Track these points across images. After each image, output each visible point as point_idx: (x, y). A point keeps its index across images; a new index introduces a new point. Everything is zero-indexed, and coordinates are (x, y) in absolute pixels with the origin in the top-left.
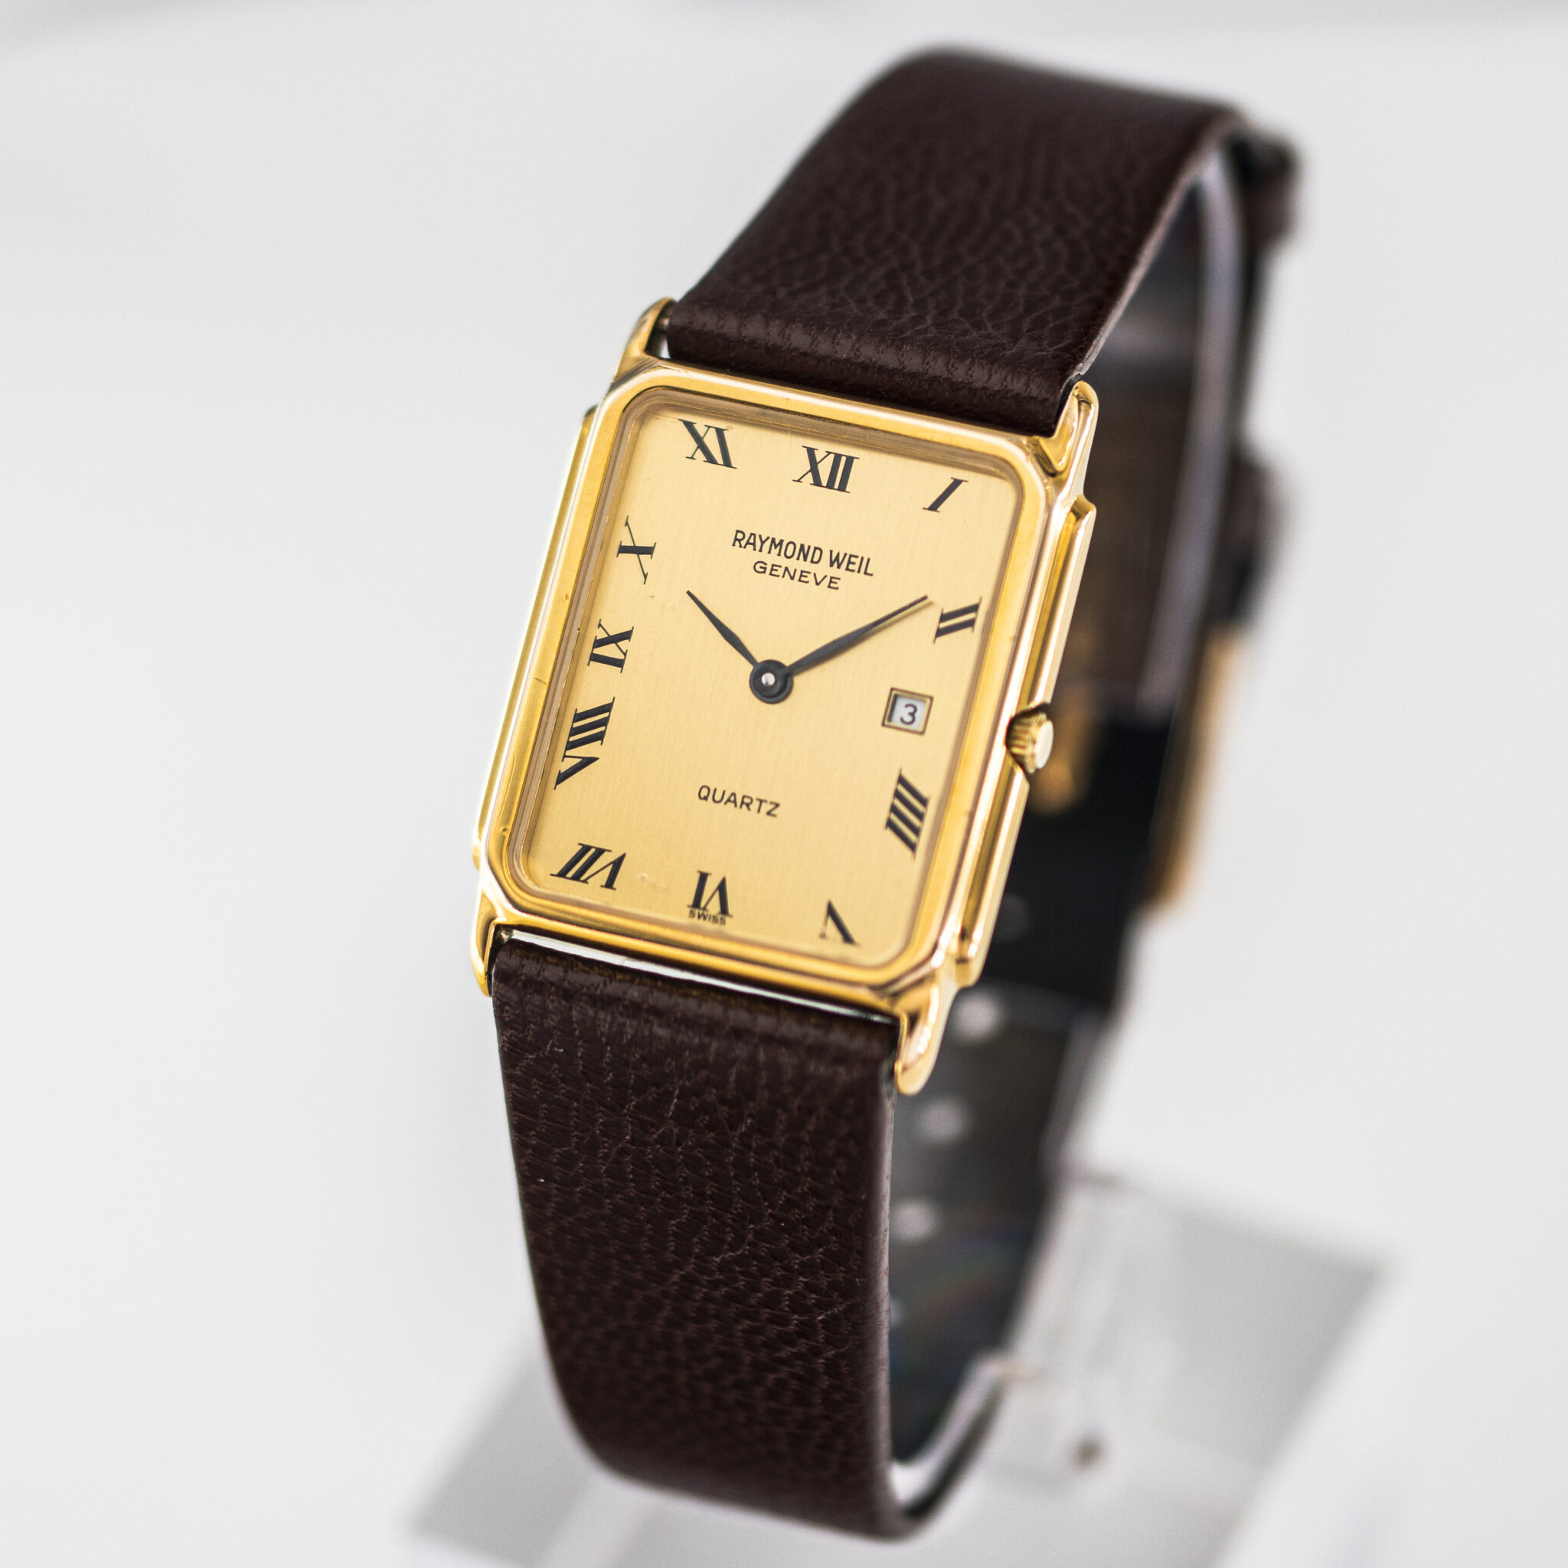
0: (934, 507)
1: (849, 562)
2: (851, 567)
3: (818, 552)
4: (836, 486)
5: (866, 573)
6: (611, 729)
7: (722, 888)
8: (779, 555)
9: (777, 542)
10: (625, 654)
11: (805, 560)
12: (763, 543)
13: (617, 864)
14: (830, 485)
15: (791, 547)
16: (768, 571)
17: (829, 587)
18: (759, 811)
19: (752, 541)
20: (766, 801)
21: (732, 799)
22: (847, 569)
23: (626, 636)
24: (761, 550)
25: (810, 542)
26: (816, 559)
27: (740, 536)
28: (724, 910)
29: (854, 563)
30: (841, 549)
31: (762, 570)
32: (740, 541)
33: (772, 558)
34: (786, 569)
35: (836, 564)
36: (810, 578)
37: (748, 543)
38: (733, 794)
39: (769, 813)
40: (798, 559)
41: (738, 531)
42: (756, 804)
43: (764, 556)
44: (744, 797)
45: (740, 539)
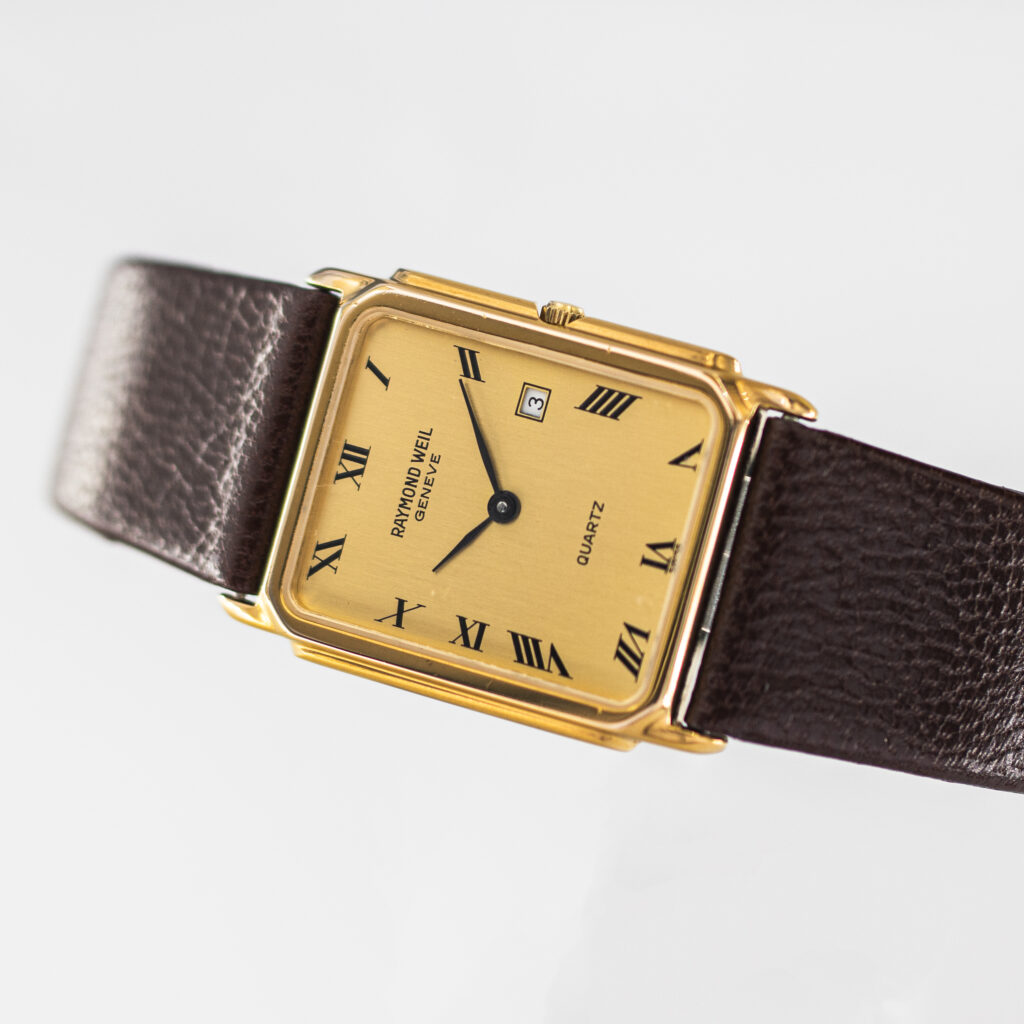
0: (385, 381)
1: (421, 447)
2: (424, 446)
3: (413, 471)
4: (364, 457)
5: (430, 434)
6: (531, 634)
7: (654, 547)
8: (411, 501)
9: (402, 503)
10: (476, 622)
11: (416, 481)
12: (402, 514)
13: (631, 629)
14: (363, 462)
15: (407, 492)
16: (423, 510)
17: (438, 462)
18: (599, 518)
19: (400, 523)
20: (592, 512)
21: (589, 539)
22: (426, 448)
23: (462, 620)
24: (407, 516)
25: (405, 477)
26: (417, 473)
27: (396, 532)
28: (670, 545)
29: (422, 443)
30: (410, 453)
31: (422, 514)
32: (399, 532)
33: (414, 506)
35: (422, 458)
36: (430, 477)
37: (401, 526)
38: (585, 537)
39: (601, 510)
40: (415, 486)
41: (392, 534)
42: (593, 520)
43: (412, 513)
44: (588, 529)
45: (398, 532)
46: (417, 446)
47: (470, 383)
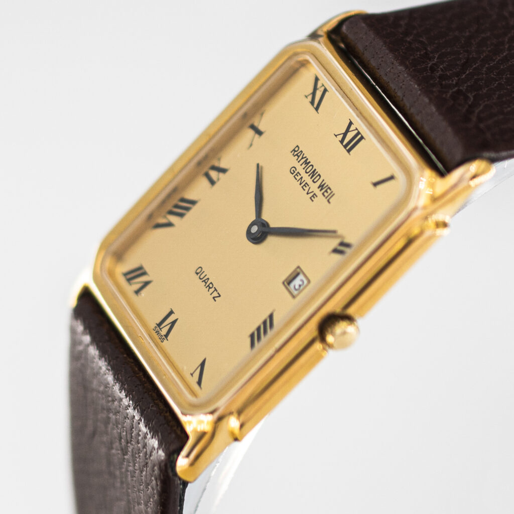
0: (376, 184)
1: (326, 191)
2: (325, 193)
4: (348, 148)
5: (328, 200)
6: (189, 215)
7: (173, 323)
8: (304, 169)
9: (308, 161)
10: (218, 180)
11: (312, 177)
12: (302, 158)
13: (146, 284)
15: (311, 167)
16: (296, 172)
17: (311, 198)
18: (211, 294)
19: (299, 155)
20: (217, 291)
22: (323, 194)
23: (224, 171)
25: (319, 171)
26: (315, 181)
27: (296, 149)
28: (167, 335)
30: (328, 182)
31: (293, 172)
32: (295, 151)
33: (300, 169)
34: (302, 178)
35: (320, 188)
36: (307, 189)
37: (297, 155)
38: (208, 279)
40: (309, 176)
41: (297, 146)
42: (213, 289)
43: (298, 165)
44: (211, 283)
45: (297, 152)
47: (334, 243)
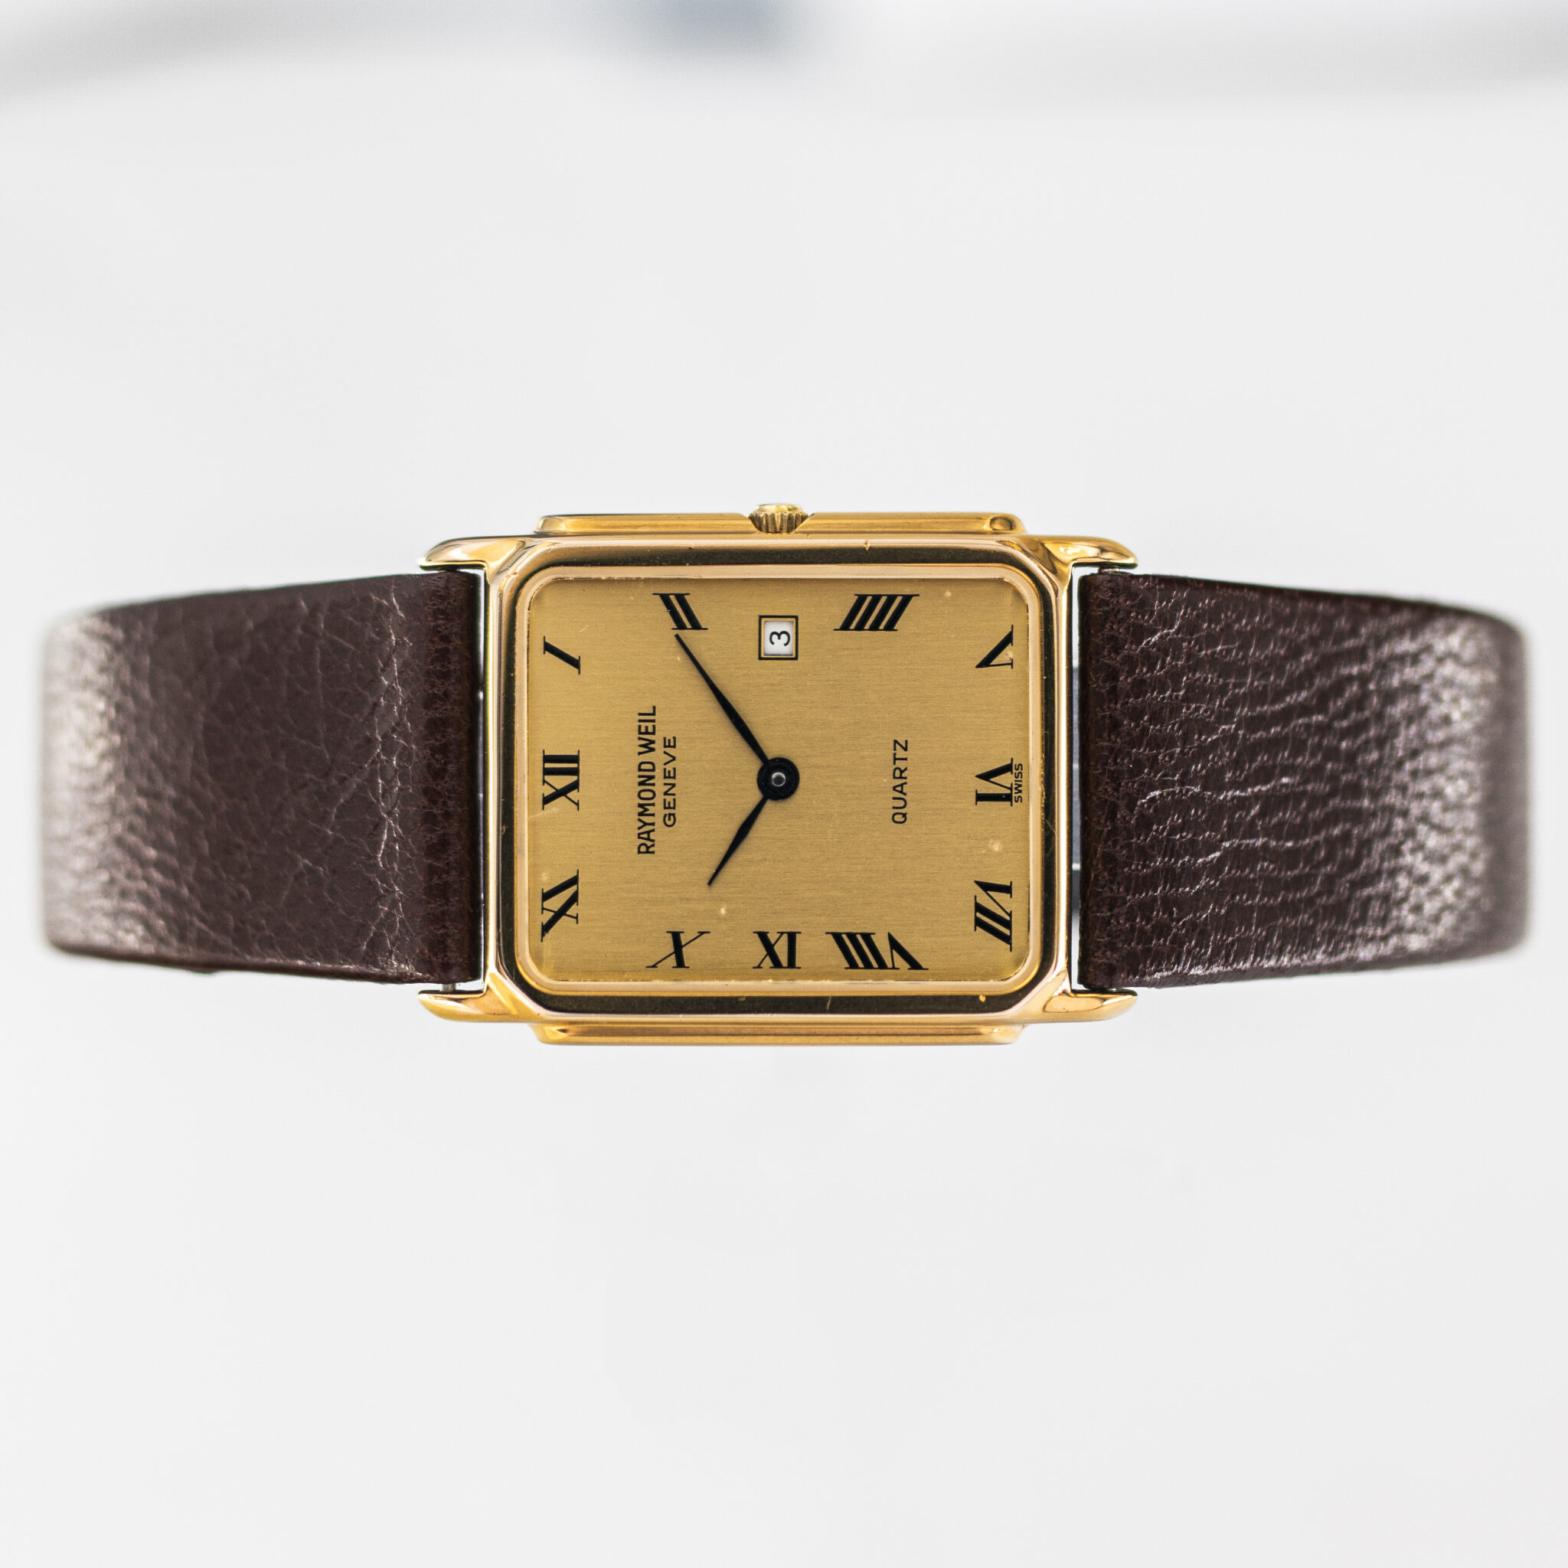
0: (575, 663)
1: (647, 733)
2: (650, 730)
3: (644, 767)
4: (574, 765)
5: (654, 714)
6: (857, 928)
7: (986, 776)
8: (653, 805)
9: (641, 810)
10: (782, 933)
11: (652, 777)
12: (645, 824)
13: (986, 887)
14: (575, 772)
15: (643, 795)
16: (672, 811)
17: (674, 747)
18: (906, 759)
19: (645, 836)
20: (895, 754)
21: (899, 789)
22: (653, 733)
23: (763, 936)
24: (653, 824)
25: (634, 778)
26: (650, 767)
27: (643, 849)
28: (1007, 769)
29: (647, 728)
30: (634, 744)
31: (672, 817)
32: (648, 848)
33: (658, 810)
34: (666, 793)
35: (652, 746)
36: (669, 767)
37: (648, 839)
38: (894, 788)
39: (905, 749)
40: (653, 785)
41: (639, 852)
42: (899, 764)
43: (658, 820)
44: (895, 777)
45: (646, 847)
46: (640, 733)
47: (688, 635)
